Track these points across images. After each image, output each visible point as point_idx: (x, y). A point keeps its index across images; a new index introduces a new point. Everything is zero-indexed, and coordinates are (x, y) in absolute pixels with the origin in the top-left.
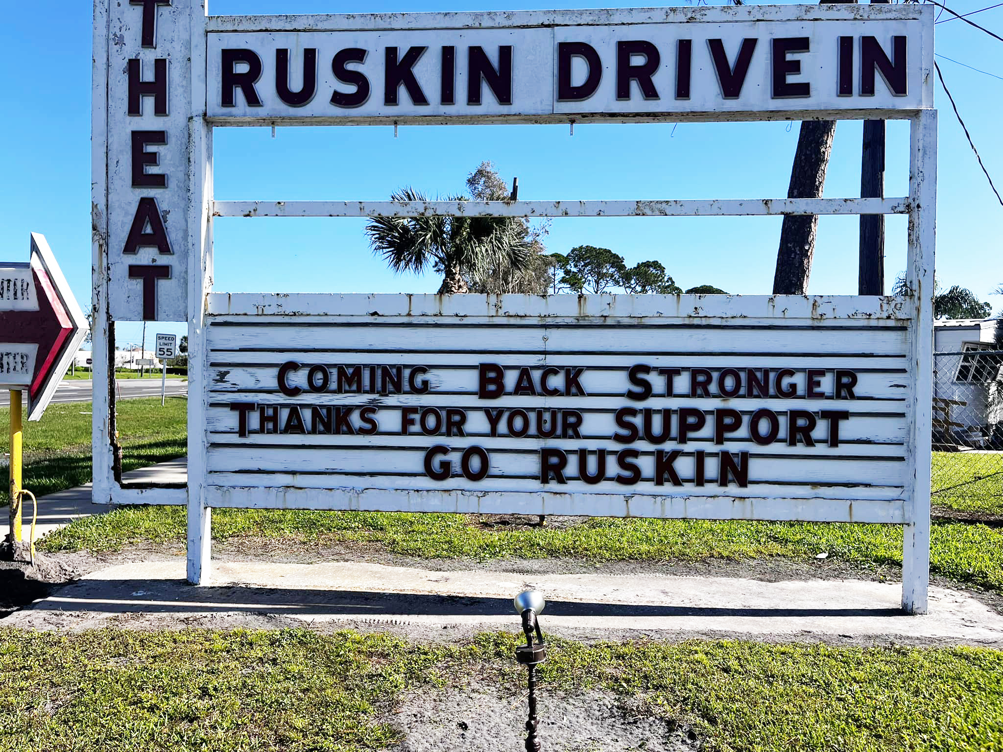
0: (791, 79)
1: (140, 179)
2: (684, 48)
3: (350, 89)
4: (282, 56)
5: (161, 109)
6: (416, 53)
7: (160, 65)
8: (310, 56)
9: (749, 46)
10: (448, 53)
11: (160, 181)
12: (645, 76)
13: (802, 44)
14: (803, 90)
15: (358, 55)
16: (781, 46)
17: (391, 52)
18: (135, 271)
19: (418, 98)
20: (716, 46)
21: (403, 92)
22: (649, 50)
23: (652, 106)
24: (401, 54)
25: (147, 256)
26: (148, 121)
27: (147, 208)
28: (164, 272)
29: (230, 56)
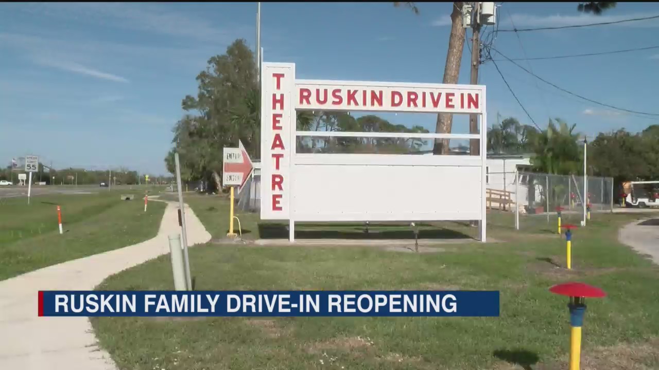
0: (450, 103)
1: (275, 127)
2: (424, 94)
3: (337, 100)
4: (318, 91)
5: (282, 107)
6: (355, 92)
7: (282, 96)
8: (326, 91)
9: (440, 95)
10: (365, 92)
11: (280, 128)
12: (414, 101)
13: (453, 95)
14: (452, 106)
15: (339, 91)
16: (448, 95)
17: (349, 91)
18: (274, 156)
19: (356, 103)
20: (432, 94)
21: (352, 102)
22: (415, 94)
23: (416, 109)
24: (352, 92)
25: (278, 151)
26: (278, 111)
27: (278, 137)
28: (282, 156)
29: (302, 91)
